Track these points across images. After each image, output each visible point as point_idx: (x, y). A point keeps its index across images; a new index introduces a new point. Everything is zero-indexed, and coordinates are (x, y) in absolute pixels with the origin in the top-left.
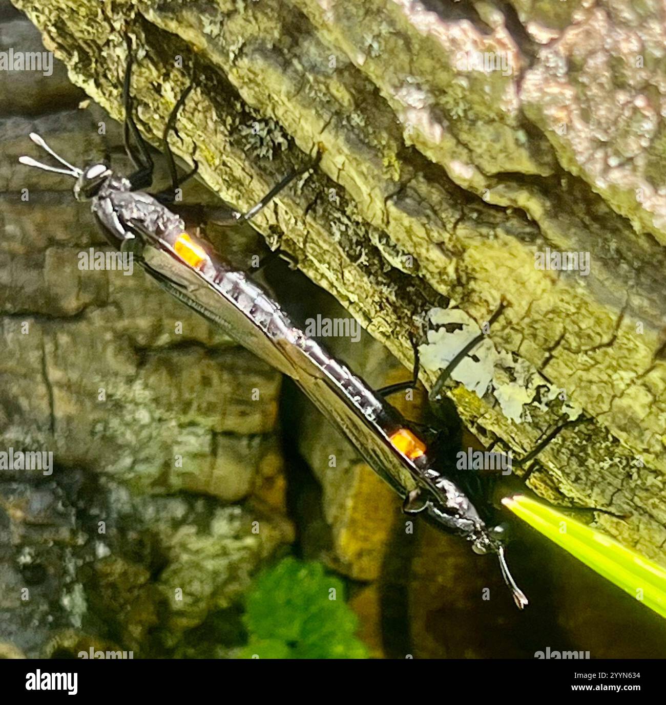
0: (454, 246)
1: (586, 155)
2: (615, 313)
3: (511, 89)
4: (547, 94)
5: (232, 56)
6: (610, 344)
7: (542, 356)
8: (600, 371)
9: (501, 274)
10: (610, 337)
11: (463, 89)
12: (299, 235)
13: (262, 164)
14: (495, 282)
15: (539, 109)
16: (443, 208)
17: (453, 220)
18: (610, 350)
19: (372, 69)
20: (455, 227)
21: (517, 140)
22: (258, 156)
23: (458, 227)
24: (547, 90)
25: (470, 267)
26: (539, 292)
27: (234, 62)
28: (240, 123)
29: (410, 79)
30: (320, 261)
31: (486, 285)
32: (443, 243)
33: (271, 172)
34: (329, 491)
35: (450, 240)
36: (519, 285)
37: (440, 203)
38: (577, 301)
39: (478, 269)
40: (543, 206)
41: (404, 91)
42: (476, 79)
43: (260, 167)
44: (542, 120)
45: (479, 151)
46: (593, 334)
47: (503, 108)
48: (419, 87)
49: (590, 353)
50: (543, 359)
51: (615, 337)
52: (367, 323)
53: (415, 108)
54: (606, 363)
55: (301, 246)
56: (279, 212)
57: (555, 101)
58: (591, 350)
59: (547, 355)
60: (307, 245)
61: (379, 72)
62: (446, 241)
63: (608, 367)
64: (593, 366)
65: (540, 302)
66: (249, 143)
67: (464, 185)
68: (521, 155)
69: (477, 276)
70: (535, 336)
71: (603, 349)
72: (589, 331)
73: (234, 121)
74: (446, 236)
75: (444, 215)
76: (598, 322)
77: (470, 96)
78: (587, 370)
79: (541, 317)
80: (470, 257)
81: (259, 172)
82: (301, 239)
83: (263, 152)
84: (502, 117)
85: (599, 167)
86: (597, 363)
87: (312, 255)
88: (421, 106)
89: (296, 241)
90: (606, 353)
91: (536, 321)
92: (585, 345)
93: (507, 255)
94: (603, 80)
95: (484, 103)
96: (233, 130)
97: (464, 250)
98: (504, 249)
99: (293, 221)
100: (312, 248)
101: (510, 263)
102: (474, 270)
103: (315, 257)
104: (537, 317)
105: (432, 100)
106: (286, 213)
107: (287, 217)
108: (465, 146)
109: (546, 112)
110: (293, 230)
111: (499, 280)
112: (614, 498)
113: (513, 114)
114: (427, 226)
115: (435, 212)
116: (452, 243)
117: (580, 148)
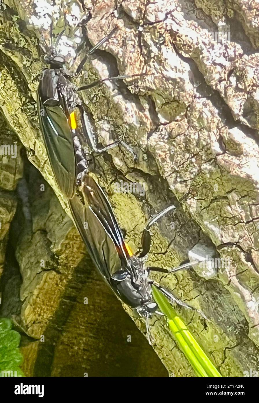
0: (109, 191)
1: (169, 173)
2: (168, 242)
3: (146, 136)
4: (158, 144)
5: (32, 78)
6: (164, 254)
7: (136, 250)
8: (159, 264)
9: (127, 209)
10: (165, 251)
11: (127, 129)
12: (43, 159)
13: (34, 124)
14: (123, 212)
15: (154, 149)
16: (108, 173)
17: (111, 180)
18: (164, 256)
19: (91, 107)
20: (111, 183)
21: (143, 158)
22: (33, 119)
23: (112, 183)
24: (159, 142)
25: (114, 202)
26: (140, 222)
27: (32, 81)
28: (29, 102)
29: (106, 118)
30: (49, 174)
31: (119, 212)
32: (105, 188)
33: (37, 128)
34: (26, 282)
35: (108, 188)
36: (133, 216)
37: (108, 170)
38: (154, 231)
39: (117, 204)
40: (149, 187)
41: (102, 122)
42: (132, 127)
43: (32, 125)
44: (154, 153)
45: (128, 156)
46: (158, 247)
47: (141, 143)
48: (108, 122)
49: (156, 254)
50: (136, 251)
51: (167, 251)
52: (65, 207)
53: (105, 130)
54: (161, 261)
55: (43, 164)
56: (36, 145)
57: (161, 148)
58: (157, 253)
59: (138, 250)
60: (45, 165)
61: (94, 109)
62: (106, 188)
63: (162, 263)
64: (156, 260)
65: (140, 226)
66: (30, 112)
67: (118, 168)
68: (144, 163)
69: (116, 206)
70: (135, 241)
71: (161, 255)
72: (157, 245)
73: (26, 100)
74: (106, 186)
75: (108, 176)
76: (161, 242)
77: (128, 133)
78: (154, 262)
79: (139, 233)
80: (115, 198)
81: (31, 127)
82: (43, 161)
83: (36, 118)
84: (140, 146)
85: (173, 180)
86: (158, 260)
87: (47, 170)
88: (108, 130)
89: (40, 161)
90: (162, 257)
91: (137, 234)
92: (155, 251)
93: (130, 202)
94: (182, 146)
95: (133, 138)
96: (24, 104)
97: (113, 194)
98: (129, 199)
99: (41, 152)
100: (47, 167)
101: (130, 206)
102: (115, 203)
103: (48, 171)
104: (137, 232)
105: (113, 129)
106: (39, 147)
107: (39, 149)
108: (122, 152)
109: (157, 151)
110: (41, 156)
111: (125, 211)
112: (156, 323)
113: (144, 146)
114: (99, 179)
115: (104, 174)
116: (108, 189)
117: (167, 170)
